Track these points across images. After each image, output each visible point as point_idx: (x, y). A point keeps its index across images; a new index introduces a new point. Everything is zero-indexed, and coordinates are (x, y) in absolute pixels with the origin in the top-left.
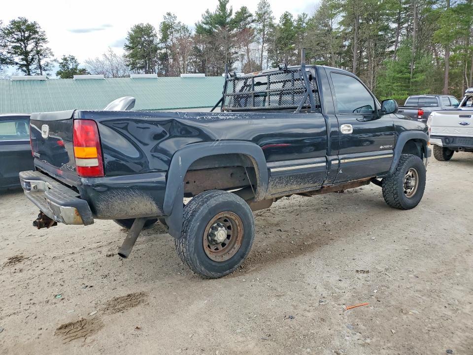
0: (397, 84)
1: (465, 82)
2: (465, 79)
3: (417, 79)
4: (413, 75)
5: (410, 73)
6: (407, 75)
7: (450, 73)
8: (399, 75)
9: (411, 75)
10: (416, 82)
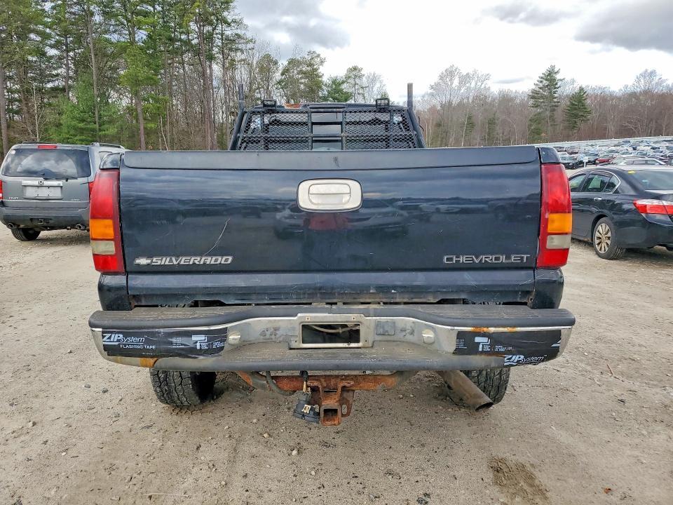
0: (82, 137)
1: (163, 140)
2: (162, 137)
3: (106, 132)
4: (100, 126)
5: (95, 123)
6: (91, 126)
7: (145, 128)
8: (81, 125)
9: (97, 126)
10: (105, 136)
